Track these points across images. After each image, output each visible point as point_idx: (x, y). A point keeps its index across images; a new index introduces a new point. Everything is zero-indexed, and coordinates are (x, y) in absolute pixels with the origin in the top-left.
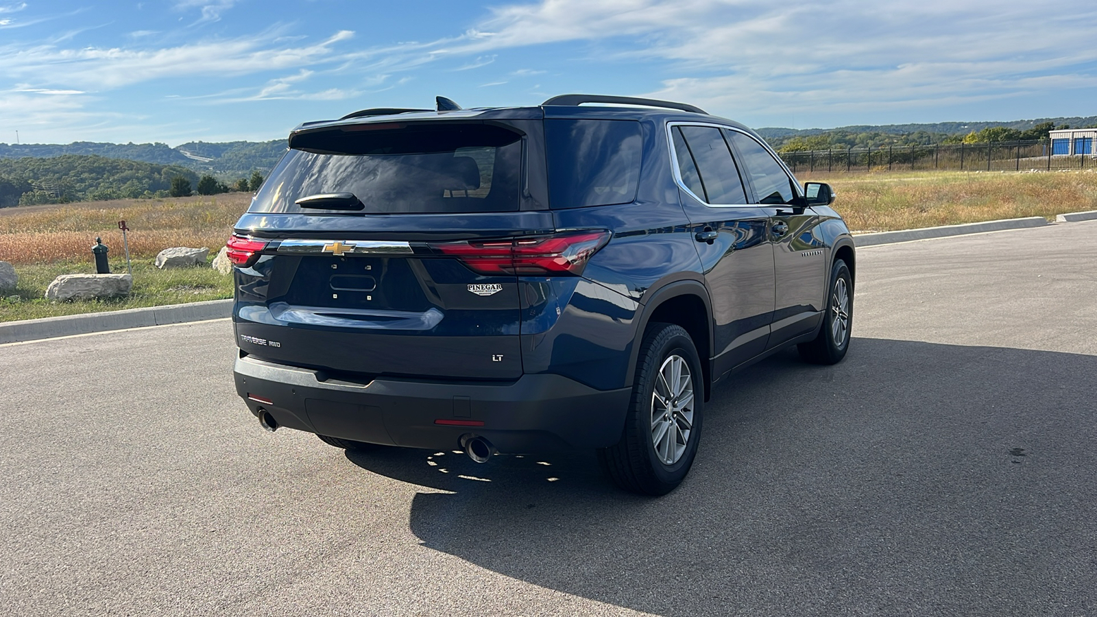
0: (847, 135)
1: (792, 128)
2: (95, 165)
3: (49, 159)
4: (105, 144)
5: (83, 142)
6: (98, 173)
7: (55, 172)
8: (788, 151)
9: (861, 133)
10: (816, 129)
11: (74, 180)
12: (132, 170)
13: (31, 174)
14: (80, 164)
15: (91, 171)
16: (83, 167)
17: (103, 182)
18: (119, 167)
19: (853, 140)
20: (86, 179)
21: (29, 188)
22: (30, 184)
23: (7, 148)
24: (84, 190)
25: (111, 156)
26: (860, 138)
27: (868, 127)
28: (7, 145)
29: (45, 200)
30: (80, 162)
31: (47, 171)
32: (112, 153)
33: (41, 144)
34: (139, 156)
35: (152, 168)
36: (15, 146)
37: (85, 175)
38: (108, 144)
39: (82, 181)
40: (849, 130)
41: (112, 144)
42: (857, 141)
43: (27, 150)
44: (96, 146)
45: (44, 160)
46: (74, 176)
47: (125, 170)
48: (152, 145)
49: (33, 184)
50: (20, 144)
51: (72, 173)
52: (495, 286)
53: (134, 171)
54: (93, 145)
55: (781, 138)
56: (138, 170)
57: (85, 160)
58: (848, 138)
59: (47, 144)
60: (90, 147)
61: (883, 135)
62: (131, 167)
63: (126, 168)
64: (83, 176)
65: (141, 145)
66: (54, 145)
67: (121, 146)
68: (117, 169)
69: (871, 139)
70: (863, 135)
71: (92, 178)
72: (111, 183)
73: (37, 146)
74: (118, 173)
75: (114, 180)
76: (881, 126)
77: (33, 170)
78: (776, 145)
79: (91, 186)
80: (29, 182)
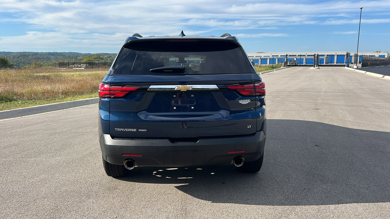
0: (100, 56)
1: (80, 53)
8: (87, 61)
9: (105, 56)
10: (89, 53)
19: (102, 58)
26: (105, 57)
27: (107, 54)
40: (101, 54)
42: (104, 58)
52: (248, 100)
55: (76, 56)
58: (101, 57)
61: (113, 56)
69: (109, 58)
70: (106, 56)
76: (111, 54)
78: (75, 58)
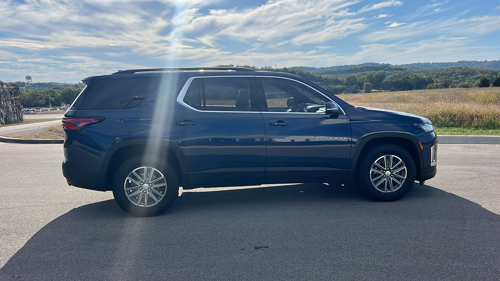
2: (465, 71)
3: (445, 69)
4: (473, 61)
5: (463, 61)
6: (465, 75)
7: (446, 75)
11: (454, 78)
12: (482, 73)
13: (436, 76)
14: (458, 71)
15: (462, 74)
16: (459, 72)
17: (467, 79)
18: (476, 72)
20: (459, 78)
21: (432, 82)
22: (433, 80)
23: (430, 64)
24: (458, 83)
25: (475, 67)
28: (430, 63)
29: (437, 87)
30: (458, 70)
31: (443, 74)
32: (476, 66)
33: (444, 62)
34: (489, 66)
35: (493, 73)
36: (433, 63)
37: (459, 76)
38: (475, 61)
39: (458, 79)
41: (477, 61)
43: (438, 65)
44: (469, 63)
45: (442, 70)
46: (454, 76)
47: (479, 73)
48: (497, 61)
49: (434, 80)
50: (435, 62)
51: (454, 75)
53: (483, 74)
54: (467, 62)
56: (485, 73)
57: (461, 69)
59: (447, 62)
60: (466, 63)
62: (482, 72)
63: (480, 72)
64: (458, 76)
65: (491, 61)
66: (450, 63)
67: (481, 62)
68: (475, 73)
71: (462, 78)
72: (471, 80)
73: (442, 63)
74: (475, 75)
75: (473, 78)
77: (437, 74)
79: (461, 81)
80: (433, 79)
